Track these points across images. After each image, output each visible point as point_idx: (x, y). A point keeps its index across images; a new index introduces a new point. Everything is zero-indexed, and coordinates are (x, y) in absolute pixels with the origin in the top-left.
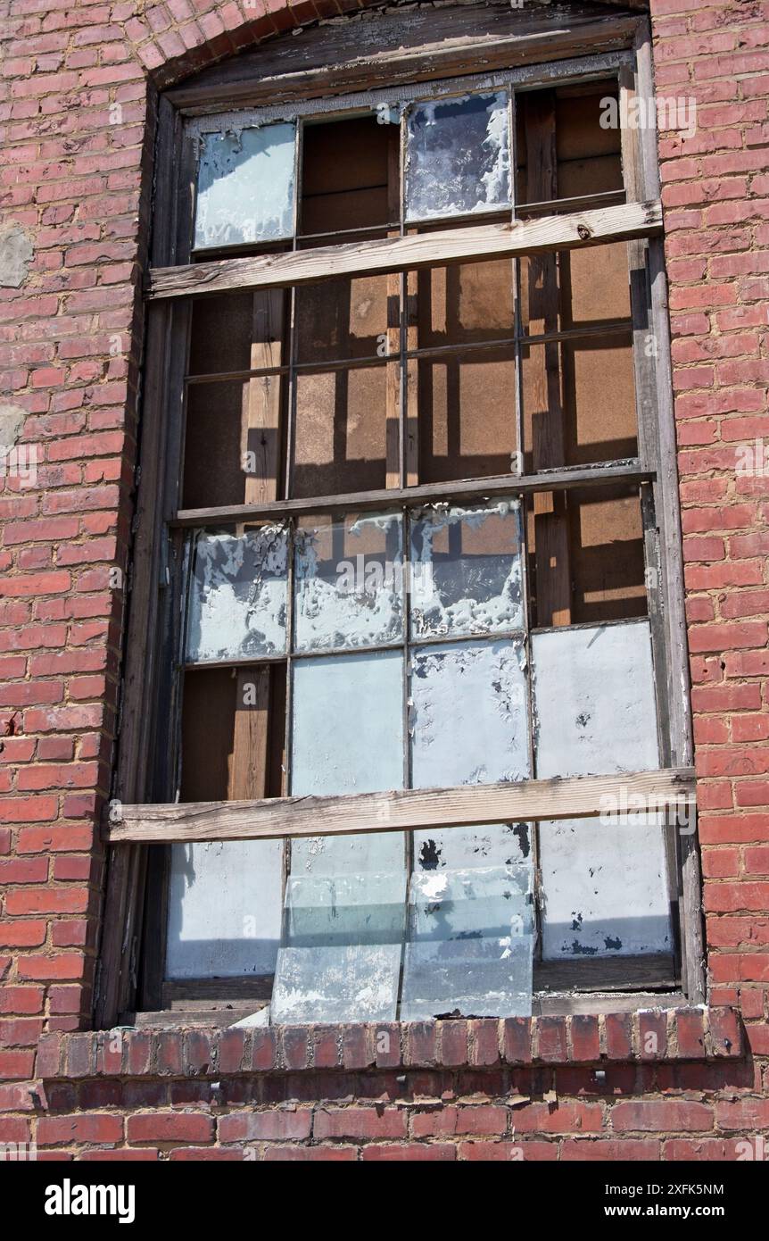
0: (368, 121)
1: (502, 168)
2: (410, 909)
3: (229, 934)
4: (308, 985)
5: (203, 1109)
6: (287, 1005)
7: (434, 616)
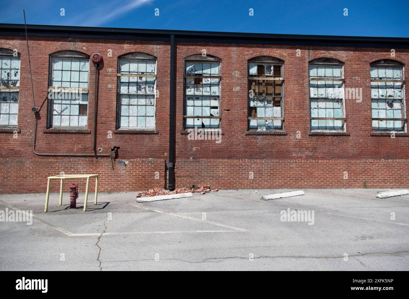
0: (262, 66)
1: (272, 72)
2: (265, 124)
3: (254, 125)
4: (260, 129)
5: (256, 136)
6: (259, 130)
7: (267, 105)
